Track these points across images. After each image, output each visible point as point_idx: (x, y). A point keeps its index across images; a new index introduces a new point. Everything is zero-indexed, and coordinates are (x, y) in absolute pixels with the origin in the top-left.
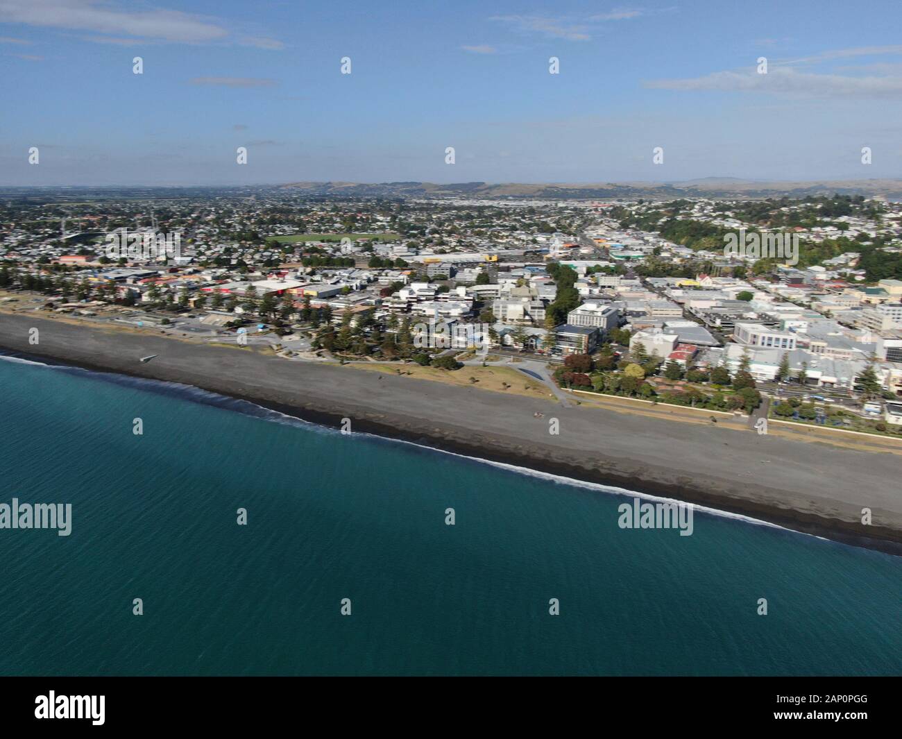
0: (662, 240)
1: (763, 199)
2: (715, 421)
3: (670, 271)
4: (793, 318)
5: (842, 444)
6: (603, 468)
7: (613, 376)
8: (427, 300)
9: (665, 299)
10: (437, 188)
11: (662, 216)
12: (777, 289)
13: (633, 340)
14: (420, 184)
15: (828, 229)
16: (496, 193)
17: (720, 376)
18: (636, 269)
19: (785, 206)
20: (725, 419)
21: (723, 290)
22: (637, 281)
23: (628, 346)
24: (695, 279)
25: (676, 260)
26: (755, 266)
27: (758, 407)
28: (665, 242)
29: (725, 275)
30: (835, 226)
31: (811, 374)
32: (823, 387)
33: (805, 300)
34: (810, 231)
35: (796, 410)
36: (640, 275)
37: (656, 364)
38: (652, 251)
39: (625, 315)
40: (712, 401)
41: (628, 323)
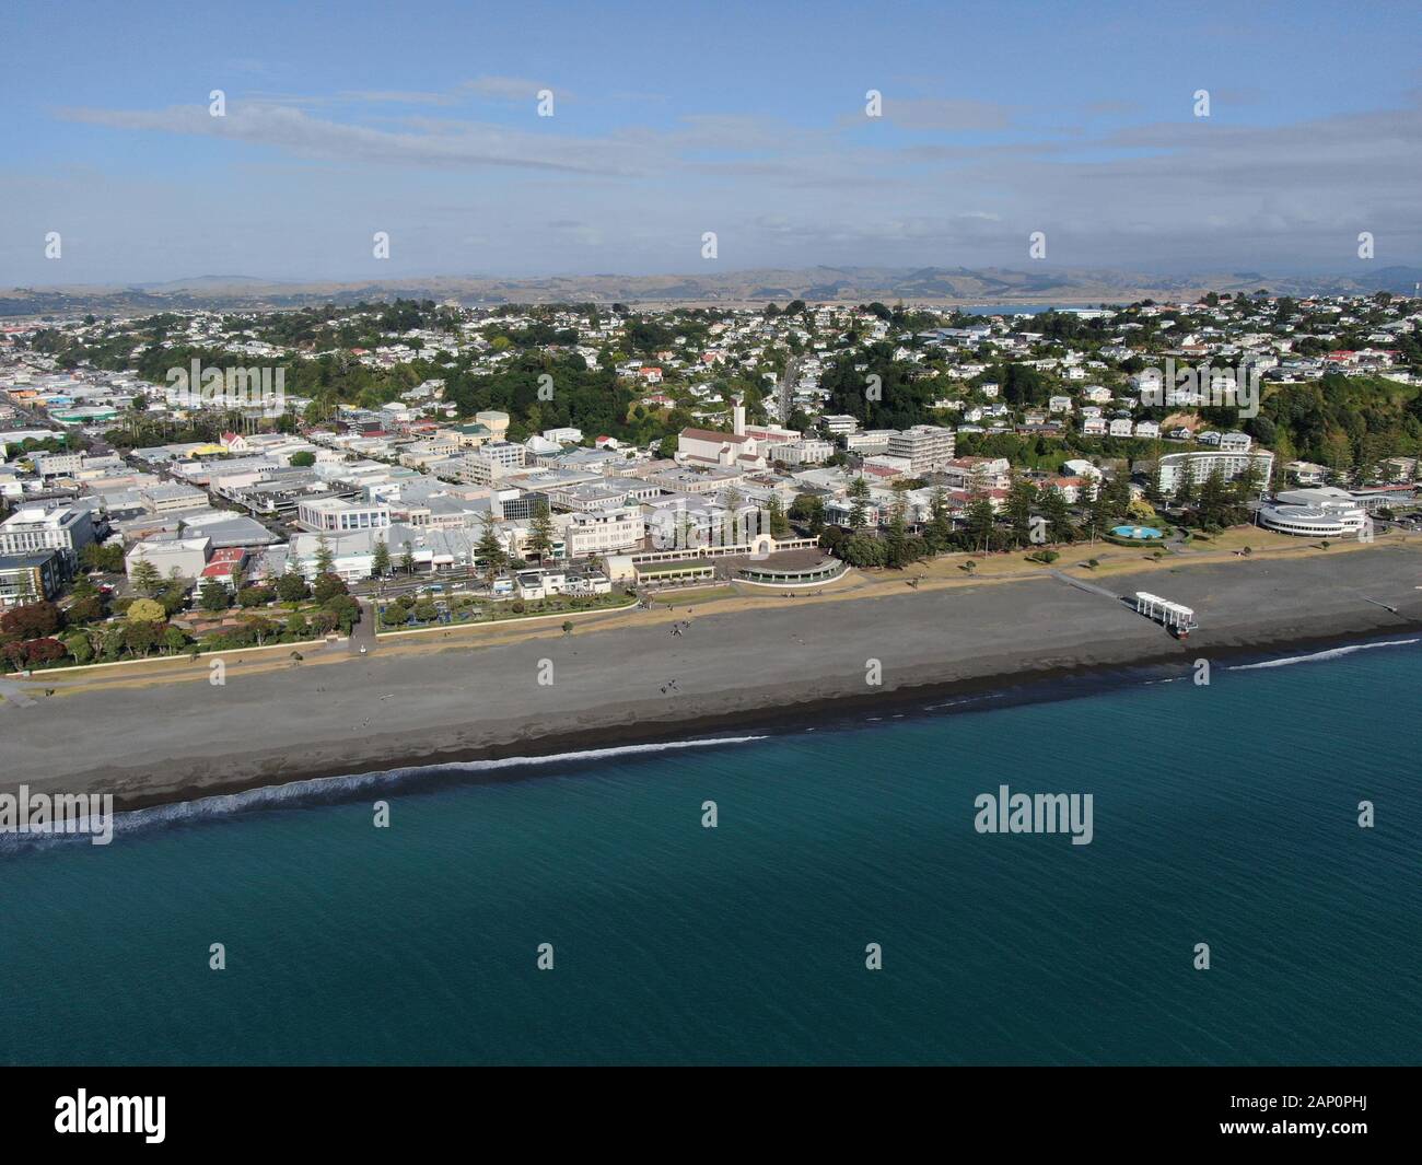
0: (146, 383)
1: (298, 309)
2: (301, 659)
3: (169, 434)
4: (377, 479)
5: (478, 644)
6: (125, 791)
7: (106, 630)
9: (173, 482)
11: (137, 343)
12: (347, 442)
13: (132, 559)
15: (398, 348)
17: (293, 589)
18: (106, 437)
19: (332, 318)
20: (316, 651)
21: (267, 454)
22: (115, 458)
23: (124, 571)
24: (218, 442)
25: (178, 415)
26: (307, 411)
27: (359, 621)
28: (149, 387)
29: (265, 430)
30: (406, 344)
31: (419, 556)
32: (438, 570)
33: (390, 453)
34: (375, 353)
35: (410, 611)
36: (118, 447)
37: (182, 591)
38: (131, 403)
39: (105, 519)
40: (290, 629)
41: (114, 532)
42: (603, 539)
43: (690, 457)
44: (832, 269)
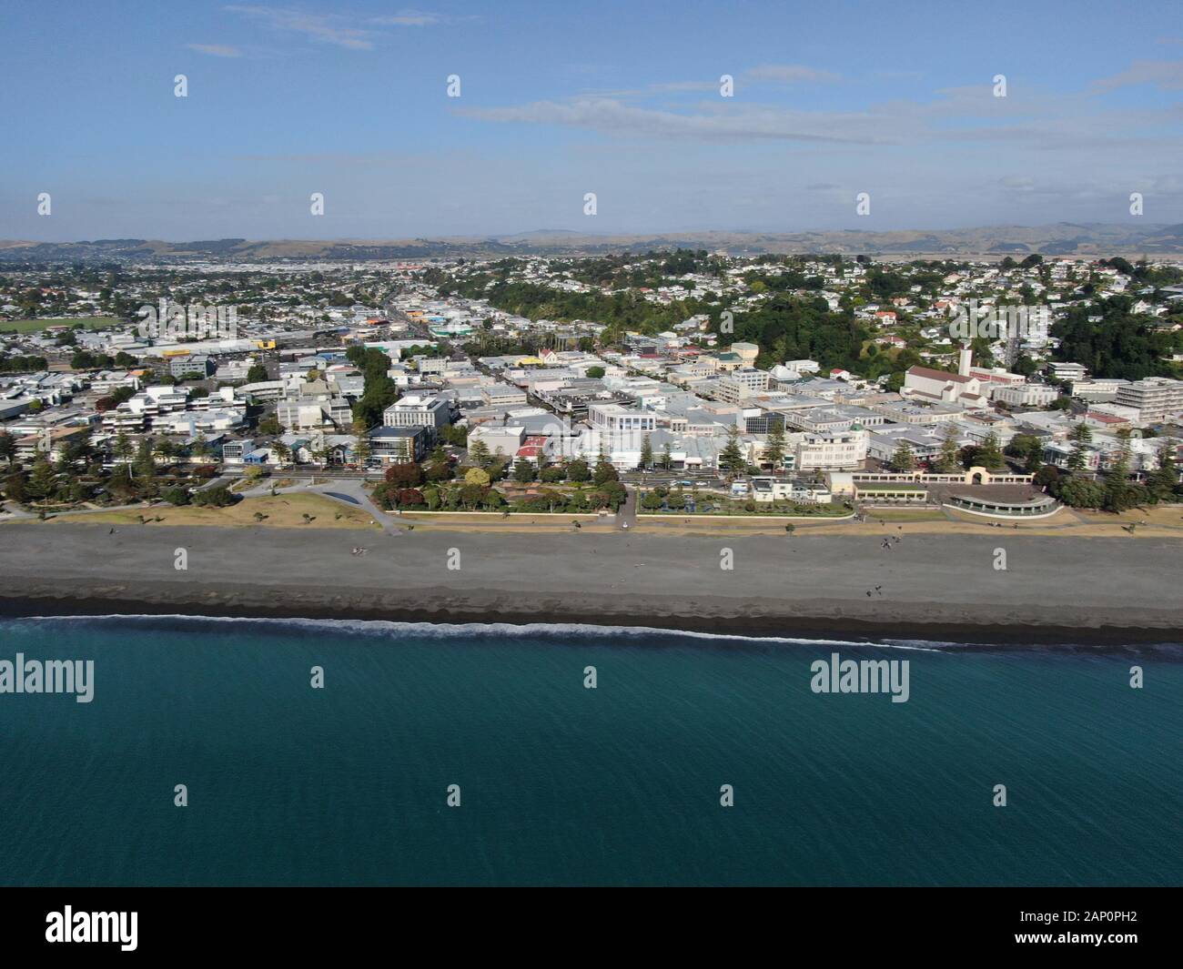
0: (493, 309)
1: (603, 256)
2: (579, 526)
3: (506, 348)
4: (649, 393)
5: (715, 532)
6: (451, 607)
7: (450, 487)
8: (174, 410)
9: (504, 383)
10: (172, 249)
11: (490, 279)
12: (629, 361)
13: (472, 438)
14: (144, 242)
15: (675, 288)
16: (262, 254)
17: (578, 471)
18: (463, 347)
19: (627, 263)
20: (590, 522)
21: (571, 367)
22: (468, 363)
23: (466, 446)
24: (537, 355)
25: (512, 334)
26: (602, 335)
27: (624, 503)
28: (495, 311)
29: (571, 349)
30: (681, 285)
31: (675, 456)
32: (689, 469)
33: (660, 372)
34: (657, 291)
35: (664, 500)
36: (470, 355)
37: (502, 465)
38: (481, 323)
39: (457, 407)
40: (574, 502)
41: (462, 417)
42: (829, 457)
43: (914, 392)
44: (1074, 225)
